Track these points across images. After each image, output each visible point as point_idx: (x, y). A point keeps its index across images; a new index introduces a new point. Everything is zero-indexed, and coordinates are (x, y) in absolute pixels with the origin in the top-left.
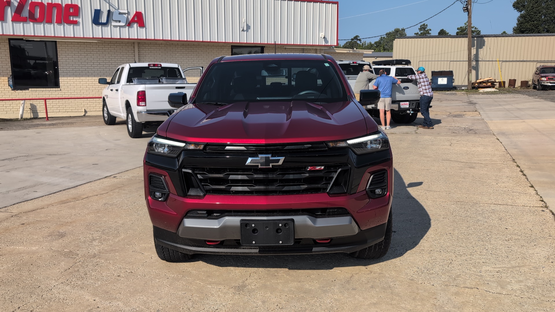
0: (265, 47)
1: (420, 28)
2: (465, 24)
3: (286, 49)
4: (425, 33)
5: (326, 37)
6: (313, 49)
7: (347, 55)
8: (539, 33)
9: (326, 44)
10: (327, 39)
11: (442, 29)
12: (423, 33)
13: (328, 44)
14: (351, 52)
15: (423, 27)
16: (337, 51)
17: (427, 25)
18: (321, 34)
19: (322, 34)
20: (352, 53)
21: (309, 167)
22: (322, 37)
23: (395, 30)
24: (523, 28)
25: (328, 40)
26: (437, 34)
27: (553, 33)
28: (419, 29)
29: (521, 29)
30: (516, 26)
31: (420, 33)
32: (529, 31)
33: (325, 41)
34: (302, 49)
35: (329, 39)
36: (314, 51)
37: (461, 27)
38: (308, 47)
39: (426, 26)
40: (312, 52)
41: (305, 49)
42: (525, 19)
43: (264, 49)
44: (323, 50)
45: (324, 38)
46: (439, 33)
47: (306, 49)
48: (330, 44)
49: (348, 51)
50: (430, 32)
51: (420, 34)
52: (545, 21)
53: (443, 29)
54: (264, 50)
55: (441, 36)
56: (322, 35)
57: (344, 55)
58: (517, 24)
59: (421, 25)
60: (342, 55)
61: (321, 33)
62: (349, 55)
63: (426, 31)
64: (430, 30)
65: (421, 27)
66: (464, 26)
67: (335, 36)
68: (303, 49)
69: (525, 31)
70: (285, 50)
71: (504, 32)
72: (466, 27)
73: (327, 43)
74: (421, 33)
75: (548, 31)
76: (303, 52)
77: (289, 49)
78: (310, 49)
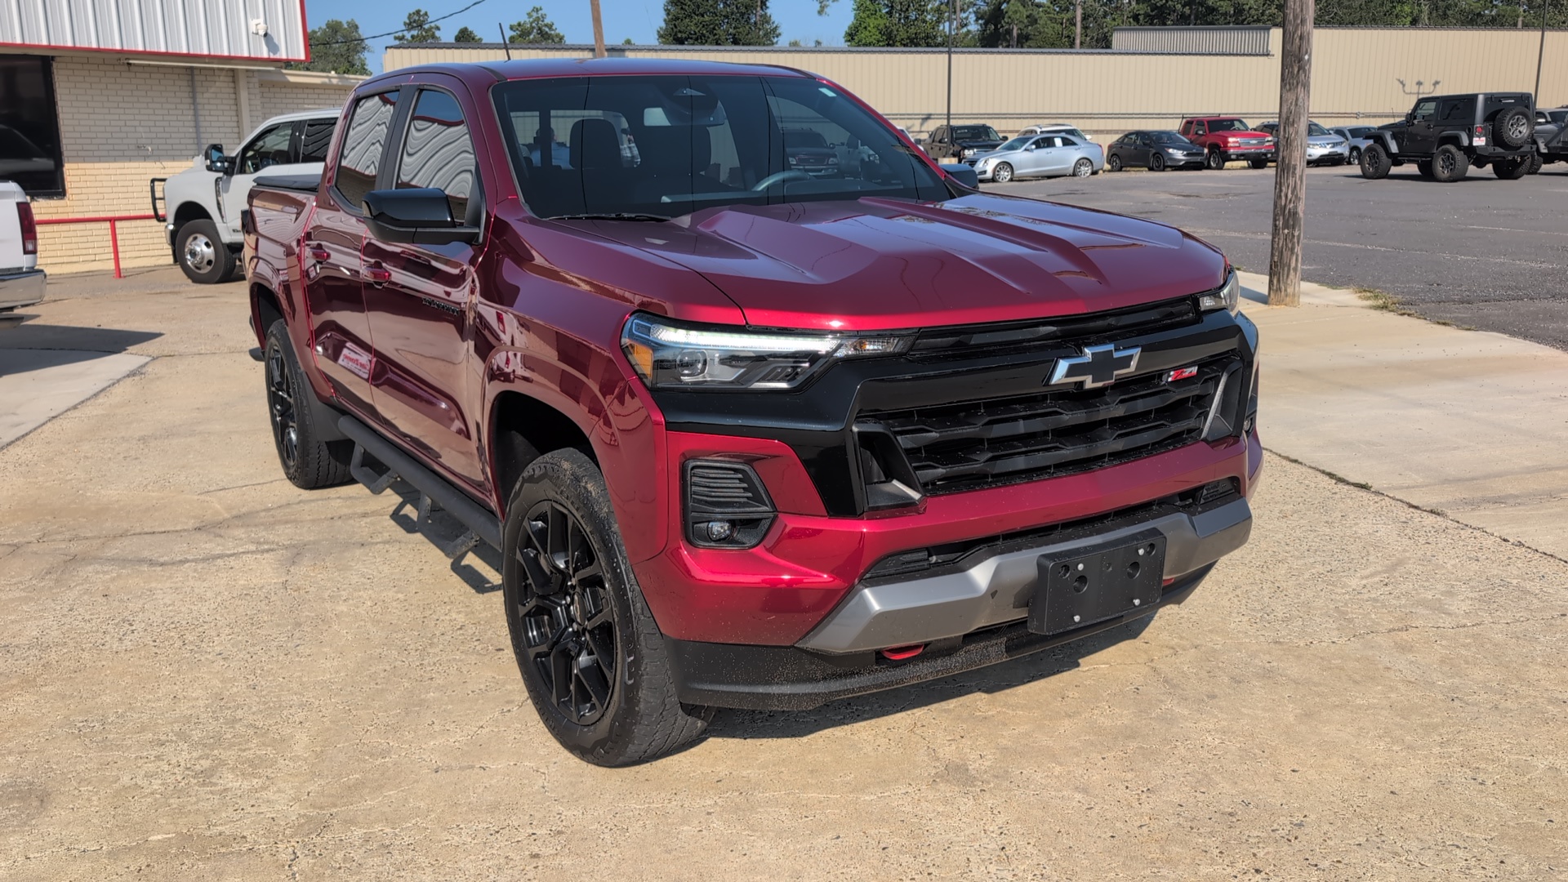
0: (58, 59)
1: (408, 21)
2: (529, 15)
3: (131, 68)
4: (424, 37)
5: (269, 32)
6: (222, 69)
7: (322, 91)
8: (717, 44)
9: (272, 56)
10: (272, 39)
11: (462, 27)
12: (418, 35)
13: (277, 56)
14: (335, 81)
15: (416, 21)
16: (292, 79)
17: (426, 14)
18: (252, 23)
19: (256, 21)
20: (337, 85)
21: (1172, 373)
22: (257, 34)
23: (328, 25)
24: (680, 32)
25: (276, 41)
26: (453, 40)
27: (749, 44)
28: (405, 24)
29: (676, 35)
30: (663, 25)
31: (408, 35)
32: (697, 39)
33: (267, 44)
34: (187, 68)
35: (280, 39)
36: (227, 76)
37: (519, 25)
38: (212, 63)
39: (423, 15)
40: (222, 78)
41: (196, 68)
42: (682, 8)
43: (51, 65)
44: (256, 74)
45: (266, 35)
46: (458, 39)
47: (201, 69)
48: (284, 57)
49: (326, 80)
50: (437, 34)
51: (410, 38)
52: (726, 17)
53: (466, 29)
54: (55, 71)
55: (463, 44)
56: (258, 24)
57: (312, 91)
58: (665, 20)
59: (410, 15)
60: (306, 91)
61: (253, 18)
62: (327, 91)
63: (427, 31)
64: (438, 28)
65: (409, 18)
66: (527, 20)
67: (297, 32)
68: (192, 68)
69: (686, 39)
70: (129, 71)
71: (628, 42)
72: (531, 23)
73: (274, 54)
74: (413, 37)
75: (736, 42)
76: (192, 80)
77: (141, 69)
78: (213, 69)
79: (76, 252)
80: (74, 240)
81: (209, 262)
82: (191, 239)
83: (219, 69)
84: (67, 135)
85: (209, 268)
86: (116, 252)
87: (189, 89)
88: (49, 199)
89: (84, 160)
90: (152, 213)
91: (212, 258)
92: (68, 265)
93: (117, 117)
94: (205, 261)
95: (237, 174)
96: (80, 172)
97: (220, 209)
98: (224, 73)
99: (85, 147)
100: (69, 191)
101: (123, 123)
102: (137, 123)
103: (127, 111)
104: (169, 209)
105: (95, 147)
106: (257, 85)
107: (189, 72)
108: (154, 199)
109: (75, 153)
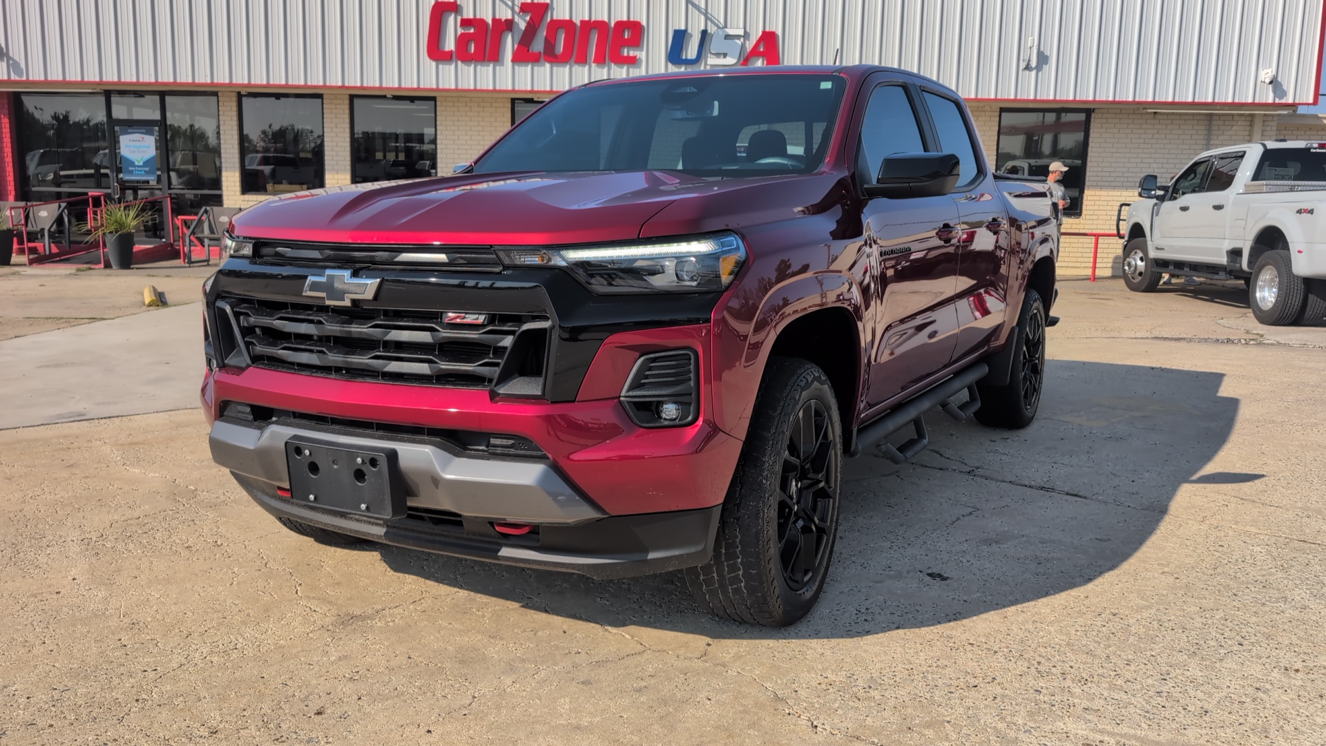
0: (1094, 110)
3: (1157, 116)
5: (1279, 78)
6: (1241, 115)
9: (1277, 101)
10: (1281, 85)
13: (1283, 101)
18: (1262, 72)
19: (1266, 71)
22: (1264, 82)
25: (1285, 87)
33: (1274, 92)
34: (1207, 115)
35: (1289, 85)
36: (1245, 121)
38: (1224, 110)
40: (1239, 123)
41: (1216, 115)
43: (1090, 115)
44: (1275, 118)
45: (1272, 82)
47: (1220, 115)
48: (1290, 101)
54: (1093, 120)
56: (1266, 74)
61: (1264, 68)
67: (1310, 78)
68: (1213, 115)
70: (1155, 118)
73: (1281, 98)
76: (1210, 125)
77: (1165, 117)
78: (1233, 115)
79: (1079, 260)
80: (1080, 250)
81: (1140, 274)
82: (1133, 253)
83: (1238, 115)
84: (1092, 169)
85: (1140, 278)
86: (1095, 262)
87: (1206, 132)
88: (1069, 217)
89: (1101, 188)
90: (1115, 232)
91: (1143, 270)
92: (1072, 269)
93: (1135, 155)
94: (1138, 272)
95: (1167, 200)
96: (1096, 198)
97: (1151, 229)
98: (1244, 118)
99: (1104, 179)
100: (1084, 212)
101: (1139, 160)
102: (1152, 161)
103: (1145, 151)
104: (1125, 228)
105: (1113, 179)
106: (1275, 128)
107: (1208, 117)
108: (1119, 220)
109: (1095, 183)
